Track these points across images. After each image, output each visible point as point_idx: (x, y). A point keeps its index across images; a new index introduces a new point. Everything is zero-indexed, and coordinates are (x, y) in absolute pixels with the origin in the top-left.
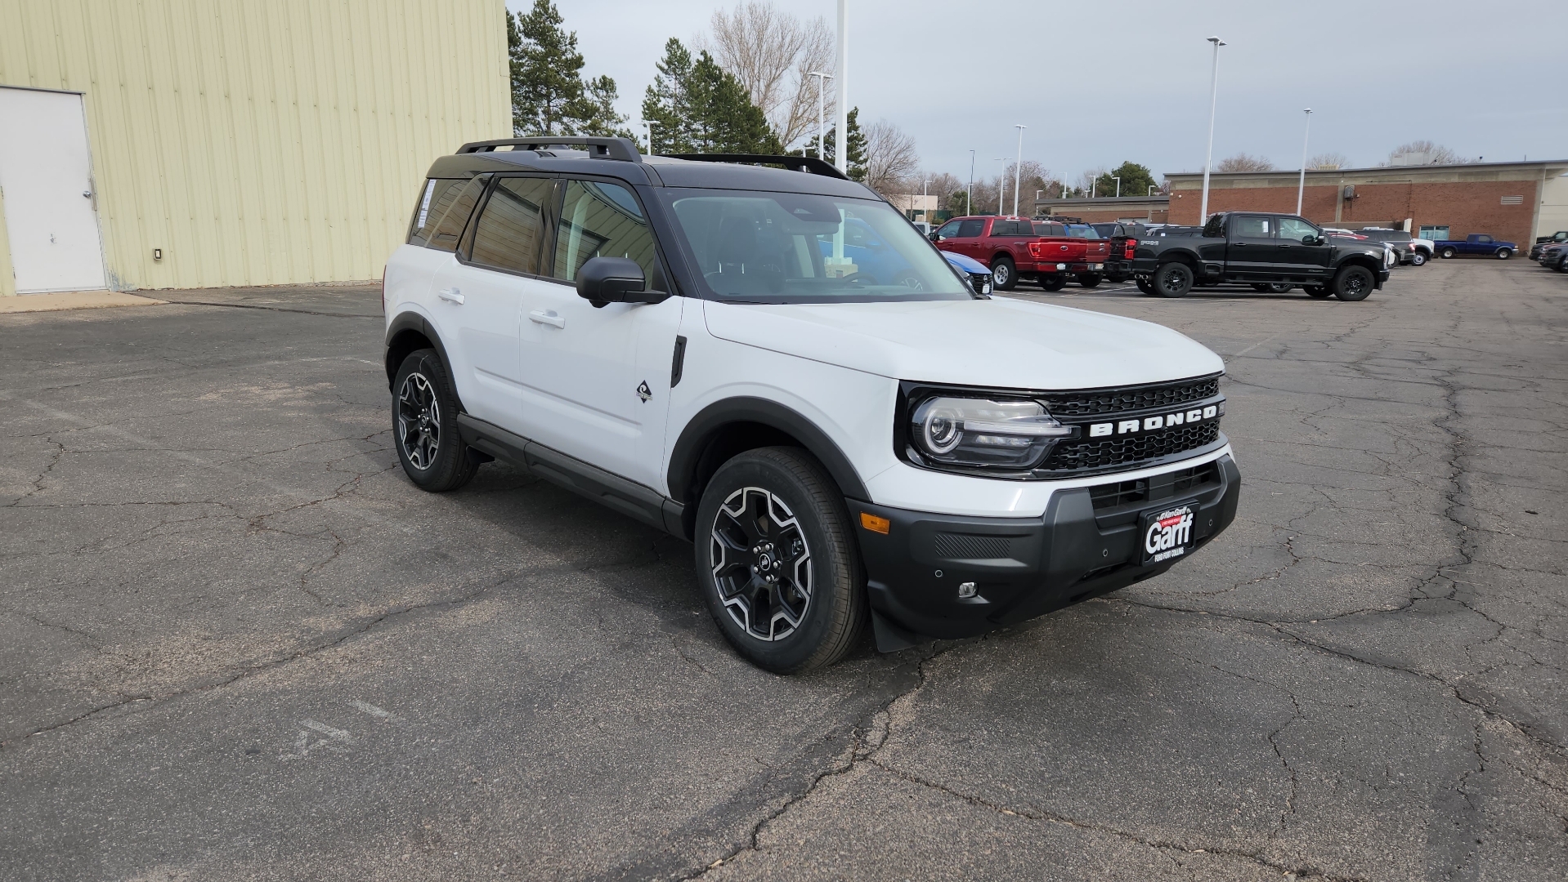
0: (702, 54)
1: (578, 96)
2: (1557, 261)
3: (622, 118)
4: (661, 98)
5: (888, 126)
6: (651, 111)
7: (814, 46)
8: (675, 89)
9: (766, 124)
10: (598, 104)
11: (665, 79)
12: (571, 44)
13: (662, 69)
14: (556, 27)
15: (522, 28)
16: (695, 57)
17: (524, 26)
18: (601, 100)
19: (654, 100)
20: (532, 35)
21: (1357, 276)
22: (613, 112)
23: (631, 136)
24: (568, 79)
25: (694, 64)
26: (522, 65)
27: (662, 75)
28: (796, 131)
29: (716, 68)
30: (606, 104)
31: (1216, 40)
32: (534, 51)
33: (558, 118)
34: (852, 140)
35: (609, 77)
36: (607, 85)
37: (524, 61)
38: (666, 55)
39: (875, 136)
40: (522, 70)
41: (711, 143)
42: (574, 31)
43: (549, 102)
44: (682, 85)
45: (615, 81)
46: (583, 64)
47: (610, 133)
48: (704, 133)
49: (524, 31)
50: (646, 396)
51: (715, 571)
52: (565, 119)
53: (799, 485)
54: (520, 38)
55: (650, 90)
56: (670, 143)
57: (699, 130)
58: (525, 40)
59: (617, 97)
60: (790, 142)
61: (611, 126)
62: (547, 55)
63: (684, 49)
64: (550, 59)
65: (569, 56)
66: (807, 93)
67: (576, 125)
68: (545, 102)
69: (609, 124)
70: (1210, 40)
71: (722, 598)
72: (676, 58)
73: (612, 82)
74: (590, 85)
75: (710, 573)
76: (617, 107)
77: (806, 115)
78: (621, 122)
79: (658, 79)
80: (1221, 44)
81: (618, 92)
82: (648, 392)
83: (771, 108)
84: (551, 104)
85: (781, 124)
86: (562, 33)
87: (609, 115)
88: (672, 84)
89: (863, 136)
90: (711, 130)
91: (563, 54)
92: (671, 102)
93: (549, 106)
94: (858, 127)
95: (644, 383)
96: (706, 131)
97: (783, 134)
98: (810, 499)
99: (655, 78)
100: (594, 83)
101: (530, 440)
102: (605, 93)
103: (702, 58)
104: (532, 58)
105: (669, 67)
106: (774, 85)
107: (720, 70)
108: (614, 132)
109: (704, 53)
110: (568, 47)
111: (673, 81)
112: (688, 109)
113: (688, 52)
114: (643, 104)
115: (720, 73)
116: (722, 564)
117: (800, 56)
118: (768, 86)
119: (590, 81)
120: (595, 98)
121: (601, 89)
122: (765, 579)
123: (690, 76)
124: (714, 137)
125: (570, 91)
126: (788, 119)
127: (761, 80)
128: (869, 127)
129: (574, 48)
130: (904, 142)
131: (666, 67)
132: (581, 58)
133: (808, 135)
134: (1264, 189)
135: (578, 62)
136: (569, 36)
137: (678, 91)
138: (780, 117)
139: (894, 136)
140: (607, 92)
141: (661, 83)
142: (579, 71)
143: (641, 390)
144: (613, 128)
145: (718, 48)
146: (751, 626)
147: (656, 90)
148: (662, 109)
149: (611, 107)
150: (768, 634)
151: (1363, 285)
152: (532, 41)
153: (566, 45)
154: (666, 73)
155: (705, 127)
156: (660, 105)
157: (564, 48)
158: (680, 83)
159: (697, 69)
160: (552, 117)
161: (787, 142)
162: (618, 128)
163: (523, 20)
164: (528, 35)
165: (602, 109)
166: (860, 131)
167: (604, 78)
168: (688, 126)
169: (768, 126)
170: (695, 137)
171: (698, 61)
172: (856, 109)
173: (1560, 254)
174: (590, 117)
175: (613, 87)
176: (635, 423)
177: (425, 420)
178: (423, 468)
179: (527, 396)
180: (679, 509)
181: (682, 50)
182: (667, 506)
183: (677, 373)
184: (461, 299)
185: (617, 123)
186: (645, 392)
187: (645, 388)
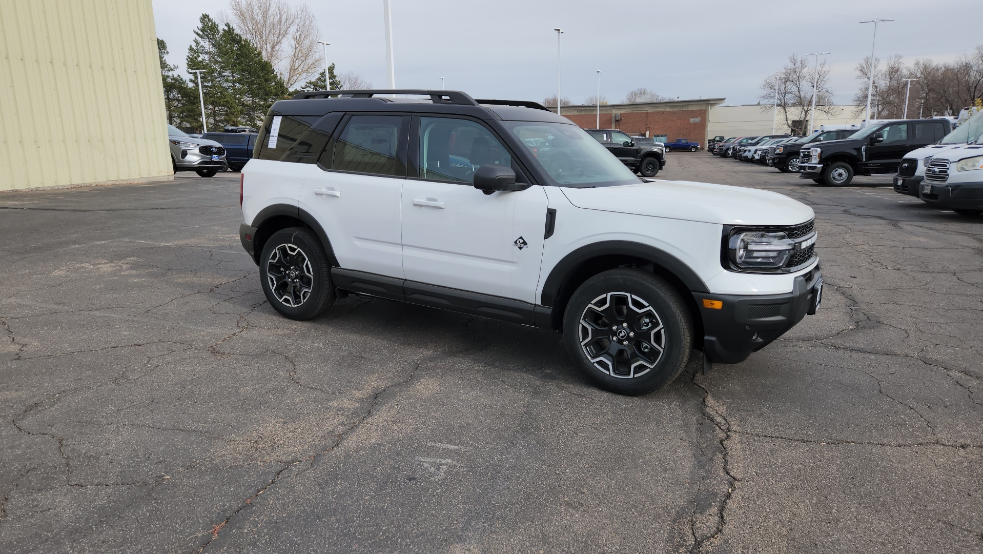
0: (226, 25)
2: (724, 152)
3: (172, 67)
4: (200, 54)
5: (355, 76)
6: (193, 64)
7: (302, 23)
8: (209, 48)
9: (275, 73)
11: (201, 41)
13: (198, 34)
16: (222, 27)
19: (195, 55)
21: (651, 163)
23: (181, 79)
25: (221, 32)
27: (199, 39)
28: (295, 78)
29: (237, 35)
30: (160, 58)
31: (559, 30)
34: (333, 84)
35: (161, 39)
36: (159, 44)
38: (200, 26)
39: (346, 83)
41: (238, 85)
44: (214, 46)
45: (166, 41)
48: (232, 78)
50: (522, 245)
51: (583, 344)
53: (654, 287)
55: (191, 49)
56: (208, 85)
57: (229, 77)
59: (168, 53)
60: (291, 85)
63: (213, 21)
66: (300, 53)
70: (556, 30)
71: (589, 358)
72: (208, 27)
73: (164, 43)
75: (579, 345)
77: (301, 67)
78: (172, 70)
79: (196, 41)
80: (562, 33)
81: (168, 49)
82: (525, 243)
83: (276, 62)
85: (284, 73)
87: (163, 65)
88: (206, 44)
89: (339, 82)
90: (237, 76)
92: (207, 57)
94: (335, 76)
95: (521, 238)
96: (233, 77)
97: (286, 80)
98: (663, 295)
99: (194, 41)
101: (406, 280)
103: (226, 28)
105: (204, 33)
106: (277, 48)
107: (240, 36)
108: (168, 77)
109: (228, 25)
111: (207, 43)
112: (219, 62)
113: (216, 23)
114: (187, 58)
115: (240, 38)
116: (590, 338)
117: (293, 29)
118: (273, 48)
122: (623, 344)
123: (219, 40)
124: (240, 81)
126: (289, 70)
127: (268, 44)
128: (343, 77)
130: (366, 86)
131: (201, 33)
133: (303, 81)
134: (575, 115)
137: (211, 49)
138: (283, 69)
139: (359, 82)
140: (160, 49)
141: (199, 44)
143: (518, 242)
144: (166, 74)
145: (236, 22)
146: (614, 371)
147: (195, 48)
148: (201, 62)
149: (163, 59)
150: (629, 374)
151: (654, 168)
154: (202, 37)
155: (232, 74)
156: (200, 59)
158: (212, 44)
159: (223, 35)
161: (289, 85)
162: (170, 74)
166: (337, 79)
168: (220, 73)
169: (276, 75)
170: (227, 81)
171: (224, 30)
172: (333, 64)
173: (725, 148)
175: (164, 46)
176: (512, 262)
177: (293, 274)
178: (296, 306)
179: (408, 252)
180: (548, 310)
181: (212, 22)
182: (538, 309)
183: (549, 230)
184: (338, 194)
185: (169, 70)
186: (522, 243)
187: (521, 241)
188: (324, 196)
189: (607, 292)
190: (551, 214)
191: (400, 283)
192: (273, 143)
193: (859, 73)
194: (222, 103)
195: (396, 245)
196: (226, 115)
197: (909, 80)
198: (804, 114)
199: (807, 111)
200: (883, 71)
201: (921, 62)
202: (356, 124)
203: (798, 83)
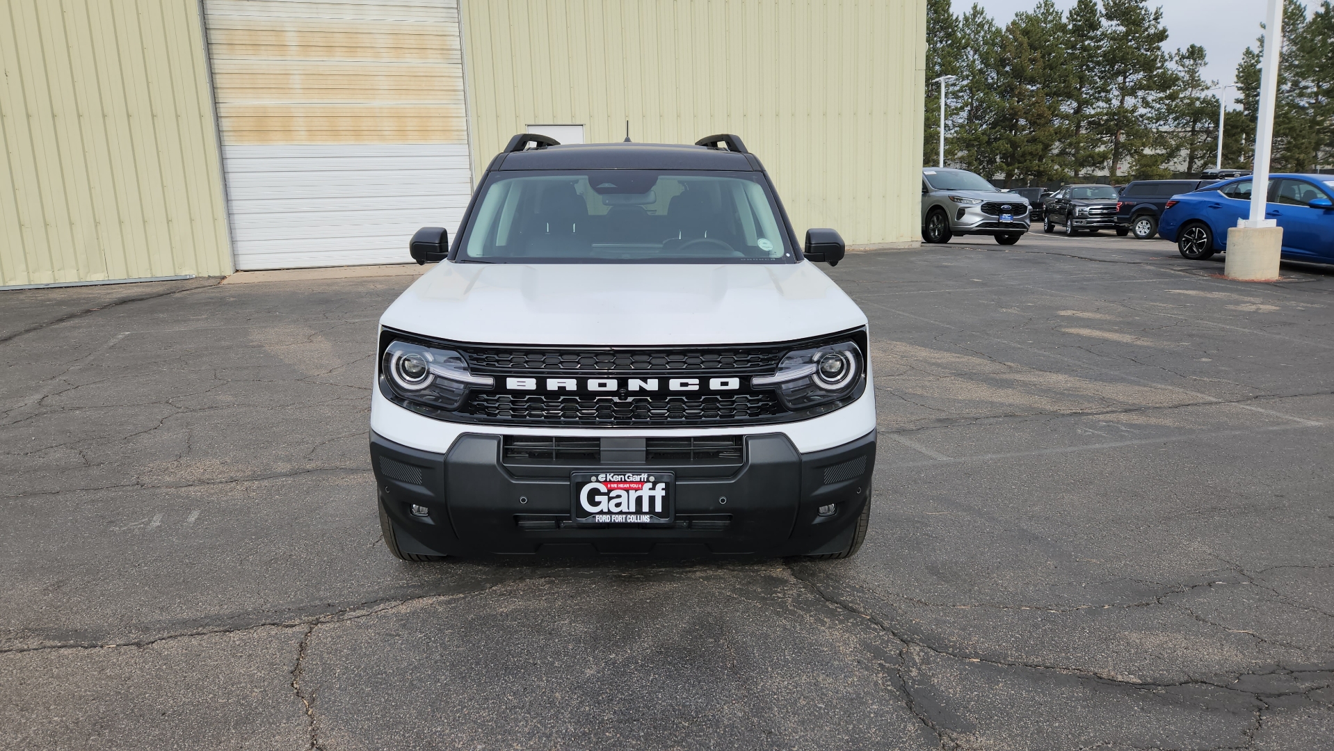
0: (1322, 5)
1: (1159, 68)
3: (1209, 84)
6: (1246, 75)
10: (1182, 74)
12: (1156, 19)
14: (1141, 5)
15: (1104, 12)
16: (1313, 10)
17: (1106, 9)
18: (1186, 69)
19: (1253, 61)
20: (1114, 17)
22: (1199, 80)
24: (1149, 53)
25: (1309, 16)
26: (1099, 47)
30: (1192, 72)
32: (1115, 32)
33: (1132, 92)
35: (1198, 45)
36: (1196, 53)
37: (1101, 43)
40: (1099, 52)
42: (1160, 6)
43: (1125, 78)
44: (1292, 41)
45: (1205, 47)
46: (1167, 36)
47: (1193, 100)
49: (1106, 15)
52: (1140, 93)
54: (1100, 22)
55: (1248, 52)
58: (1104, 22)
59: (1205, 64)
61: (1196, 93)
62: (1127, 34)
63: (1298, 3)
64: (1130, 37)
65: (1152, 31)
67: (1152, 96)
68: (1120, 79)
69: (1194, 92)
73: (1201, 50)
74: (1173, 55)
76: (1204, 74)
78: (1208, 88)
81: (1206, 59)
84: (1127, 80)
86: (1145, 11)
87: (1195, 82)
91: (1146, 29)
93: (1125, 82)
96: (1319, 87)
100: (1178, 54)
102: (1192, 62)
104: (1113, 39)
108: (1198, 99)
110: (1153, 22)
113: (1303, 6)
114: (1237, 67)
119: (1174, 52)
120: (1181, 68)
121: (1187, 58)
123: (1304, 32)
125: (1147, 64)
129: (1159, 23)
132: (1165, 31)
135: (1162, 36)
136: (1154, 12)
137: (1285, 48)
140: (1195, 60)
142: (1160, 44)
144: (1198, 95)
147: (1256, 50)
149: (1197, 75)
152: (1114, 22)
153: (1149, 21)
157: (1148, 24)
158: (1289, 40)
159: (1313, 22)
160: (1126, 91)
162: (1203, 95)
163: (1106, 6)
164: (1109, 17)
165: (1187, 77)
167: (1192, 47)
168: (1295, 84)
170: (1301, 95)
171: (1316, 14)
174: (1169, 88)
175: (1202, 55)
181: (1295, 5)
185: (1203, 90)
194: (1282, 132)
196: (1287, 149)
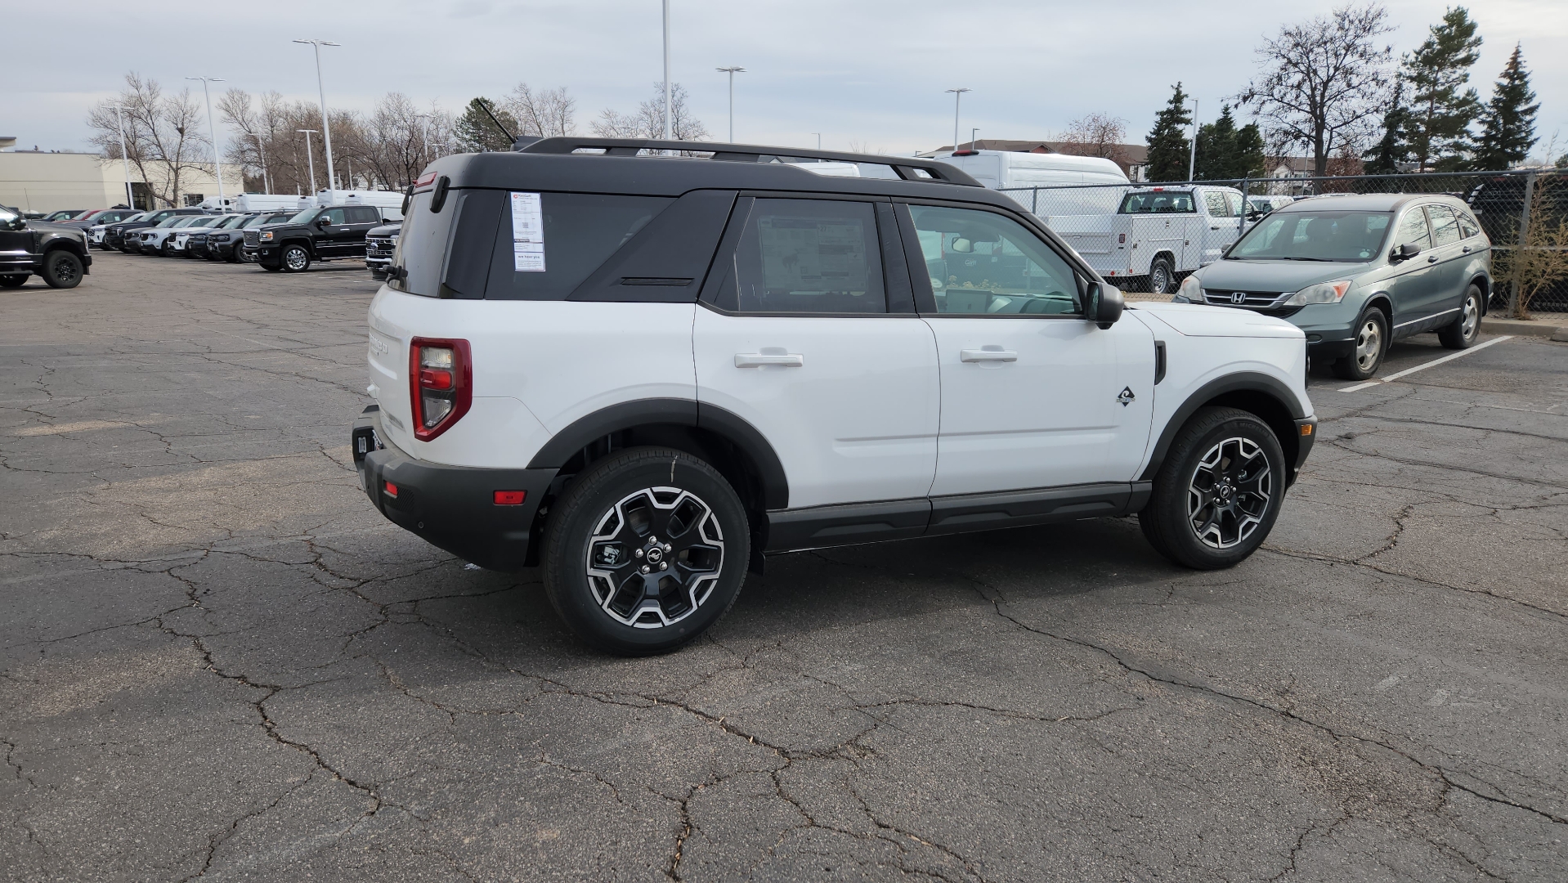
21: (65, 261)
50: (1127, 400)
51: (1191, 518)
71: (1198, 534)
82: (1131, 395)
95: (1127, 389)
101: (929, 497)
116: (1198, 509)
122: (1226, 504)
143: (1123, 396)
146: (1222, 541)
150: (1237, 539)
151: (73, 271)
176: (1111, 427)
177: (656, 552)
178: (677, 620)
179: (946, 445)
180: (1148, 486)
182: (1136, 488)
183: (1161, 371)
184: (800, 359)
186: (1127, 396)
187: (1127, 393)
188: (760, 368)
189: (1218, 442)
190: (1160, 349)
191: (926, 506)
192: (530, 255)
193: (223, 113)
195: (926, 439)
197: (308, 131)
198: (172, 174)
199: (178, 169)
200: (259, 115)
201: (304, 106)
202: (772, 217)
203: (150, 121)
